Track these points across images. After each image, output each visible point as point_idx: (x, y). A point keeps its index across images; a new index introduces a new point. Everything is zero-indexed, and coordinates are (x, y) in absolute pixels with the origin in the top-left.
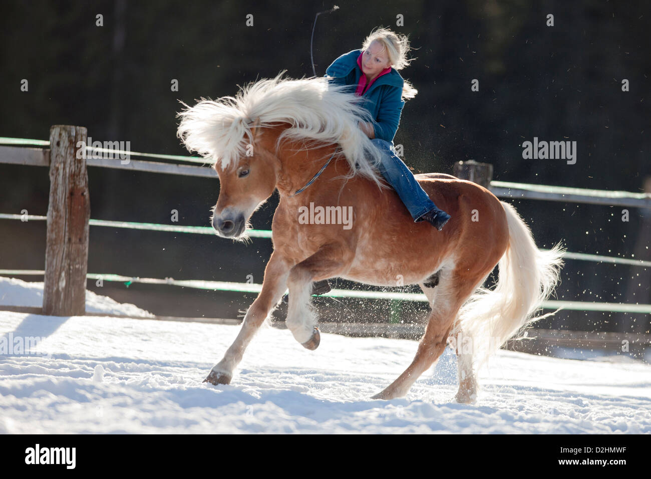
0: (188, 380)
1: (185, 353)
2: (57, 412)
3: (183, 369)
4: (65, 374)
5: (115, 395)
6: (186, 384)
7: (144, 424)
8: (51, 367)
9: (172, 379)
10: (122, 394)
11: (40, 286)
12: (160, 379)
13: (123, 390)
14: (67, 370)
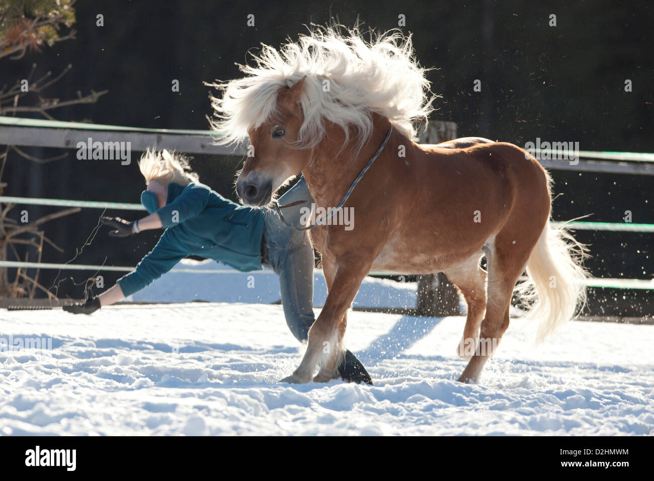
0: (568, 381)
1: (563, 352)
2: (434, 415)
3: (562, 369)
4: (441, 377)
5: (493, 397)
6: (566, 384)
7: (522, 426)
8: (427, 369)
9: (552, 380)
10: (499, 396)
11: (413, 286)
12: (539, 380)
13: (500, 392)
14: (443, 373)
